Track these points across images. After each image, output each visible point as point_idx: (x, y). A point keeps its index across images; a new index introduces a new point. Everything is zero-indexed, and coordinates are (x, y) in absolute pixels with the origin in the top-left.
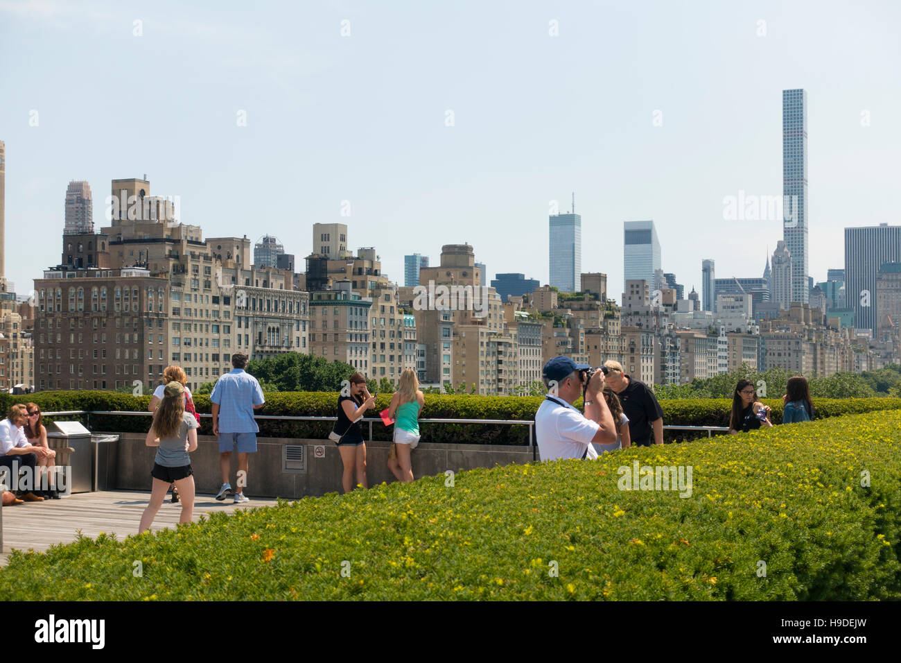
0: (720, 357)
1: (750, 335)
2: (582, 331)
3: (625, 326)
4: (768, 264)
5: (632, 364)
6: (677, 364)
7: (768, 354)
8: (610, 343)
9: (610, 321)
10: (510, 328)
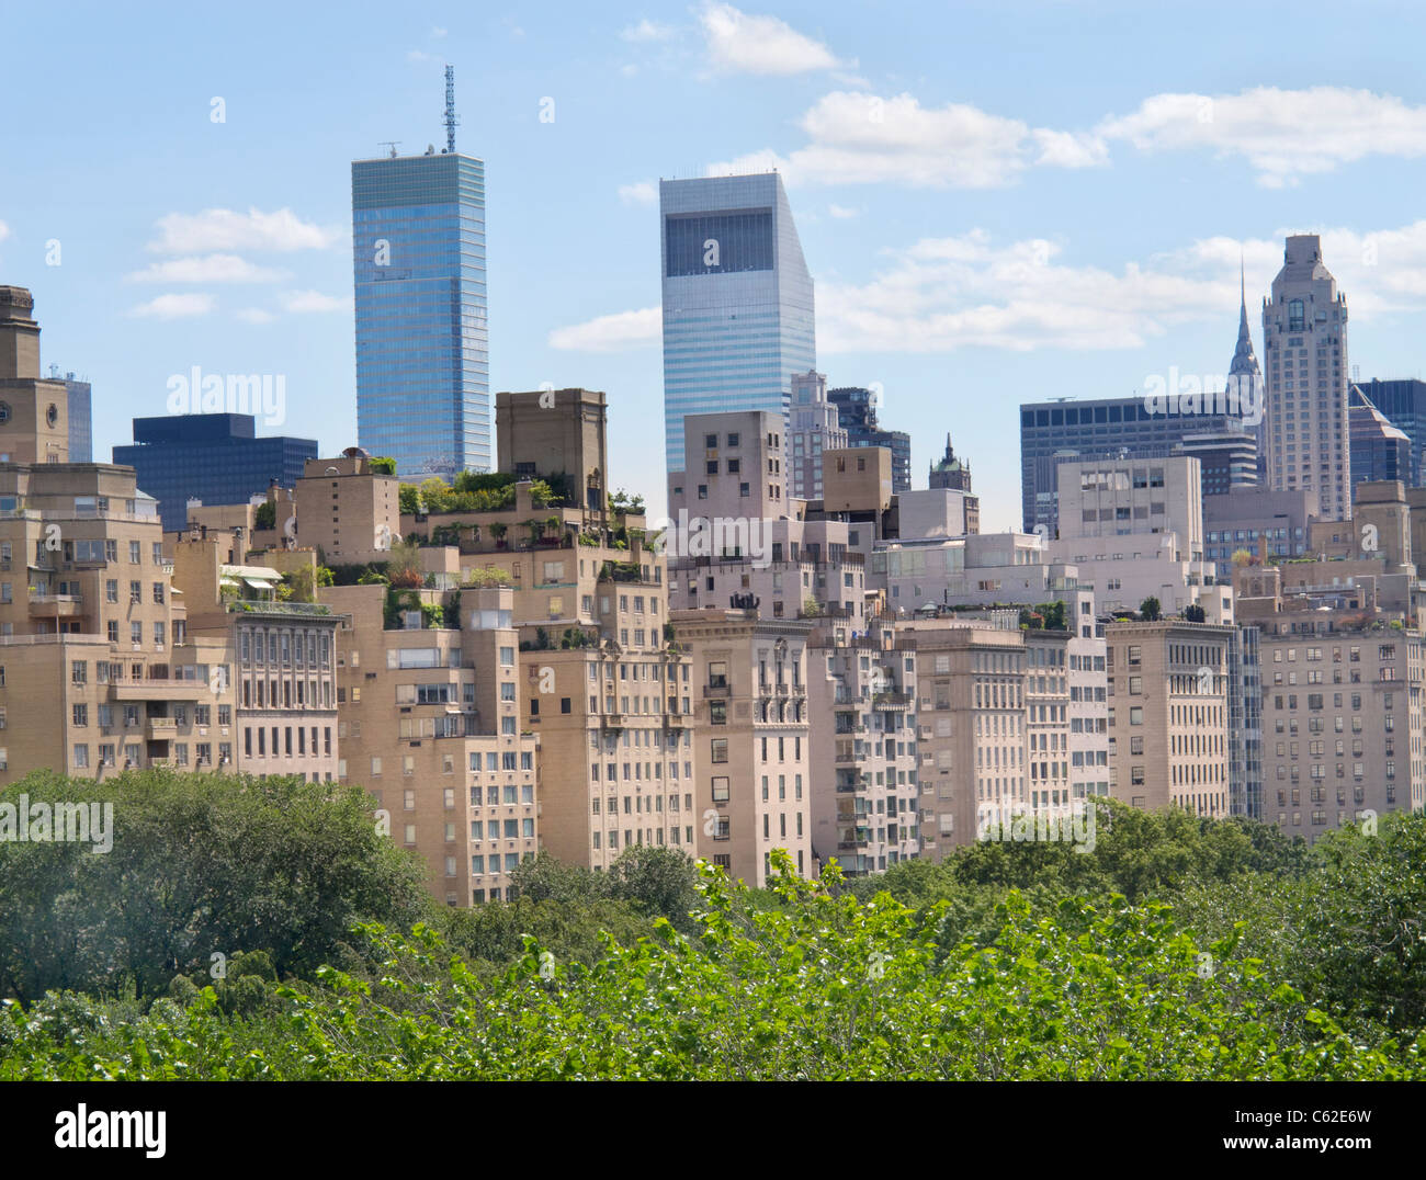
0: (1077, 724)
1: (1196, 626)
2: (507, 637)
3: (684, 611)
4: (1244, 336)
5: (719, 770)
6: (905, 763)
7: (1270, 701)
8: (624, 688)
9: (622, 590)
10: (198, 641)
